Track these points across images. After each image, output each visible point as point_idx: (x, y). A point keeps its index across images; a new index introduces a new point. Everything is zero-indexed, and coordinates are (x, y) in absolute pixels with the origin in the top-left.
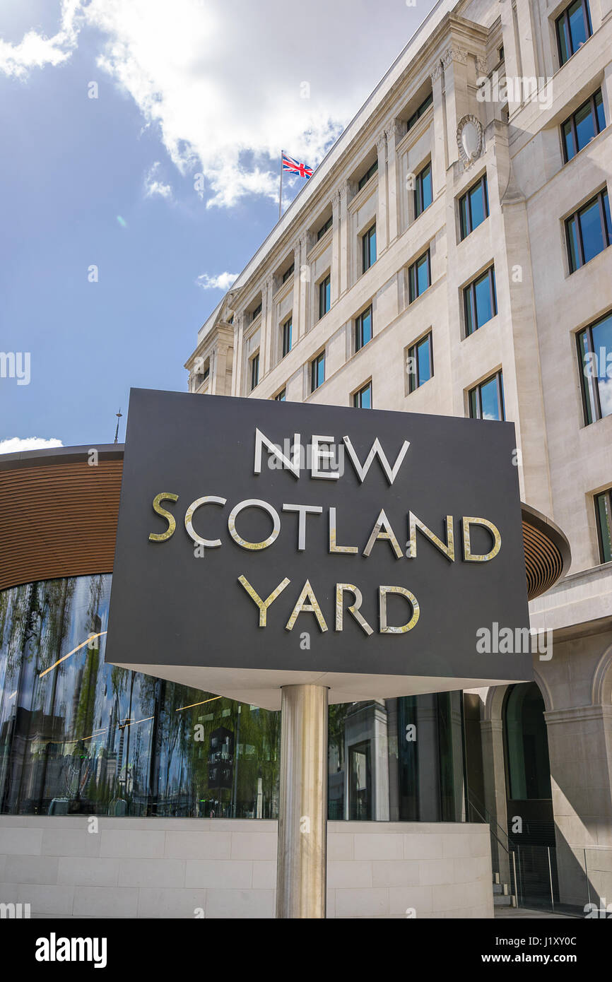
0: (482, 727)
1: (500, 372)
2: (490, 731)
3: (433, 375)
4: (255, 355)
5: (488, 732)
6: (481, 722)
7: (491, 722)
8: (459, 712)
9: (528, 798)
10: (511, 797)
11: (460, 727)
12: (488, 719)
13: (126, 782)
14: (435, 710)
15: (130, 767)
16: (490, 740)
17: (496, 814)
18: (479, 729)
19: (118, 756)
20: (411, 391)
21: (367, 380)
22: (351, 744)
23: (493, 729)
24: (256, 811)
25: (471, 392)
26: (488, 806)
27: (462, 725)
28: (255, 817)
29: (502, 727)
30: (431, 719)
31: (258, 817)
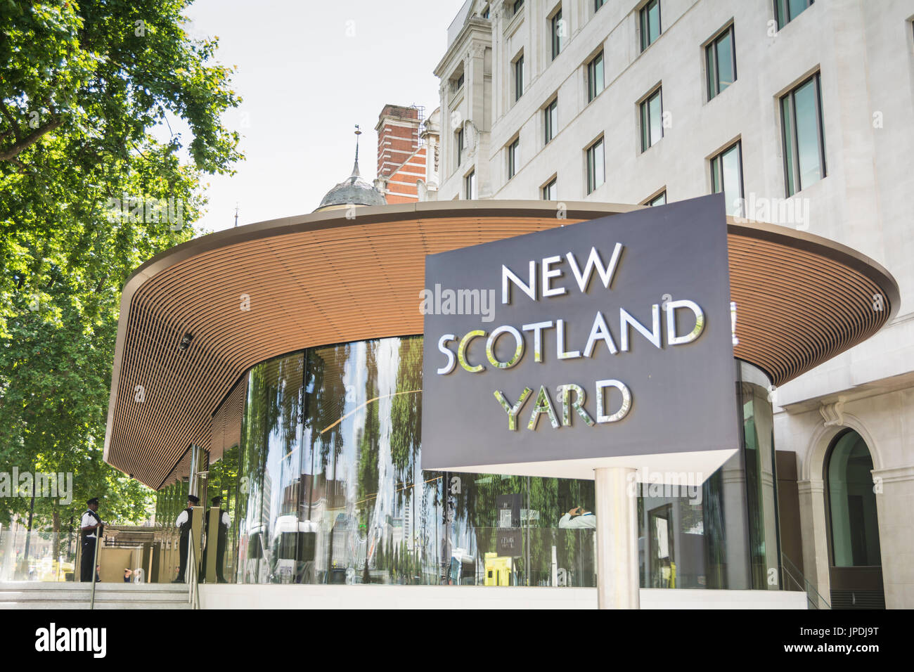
0: (800, 487)
1: (818, 74)
2: (809, 493)
3: (736, 79)
4: (519, 58)
5: (807, 493)
6: (798, 482)
7: (810, 482)
8: (771, 473)
9: (854, 565)
10: (834, 565)
11: (772, 489)
12: (806, 478)
13: (414, 550)
14: (742, 471)
15: (417, 535)
16: (809, 502)
17: (817, 582)
18: (797, 491)
19: (404, 522)
20: (710, 98)
21: (655, 86)
22: (650, 509)
23: (812, 490)
24: (551, 580)
25: (783, 99)
26: (808, 575)
27: (775, 487)
28: (551, 585)
29: (823, 487)
30: (739, 480)
31: (553, 585)
